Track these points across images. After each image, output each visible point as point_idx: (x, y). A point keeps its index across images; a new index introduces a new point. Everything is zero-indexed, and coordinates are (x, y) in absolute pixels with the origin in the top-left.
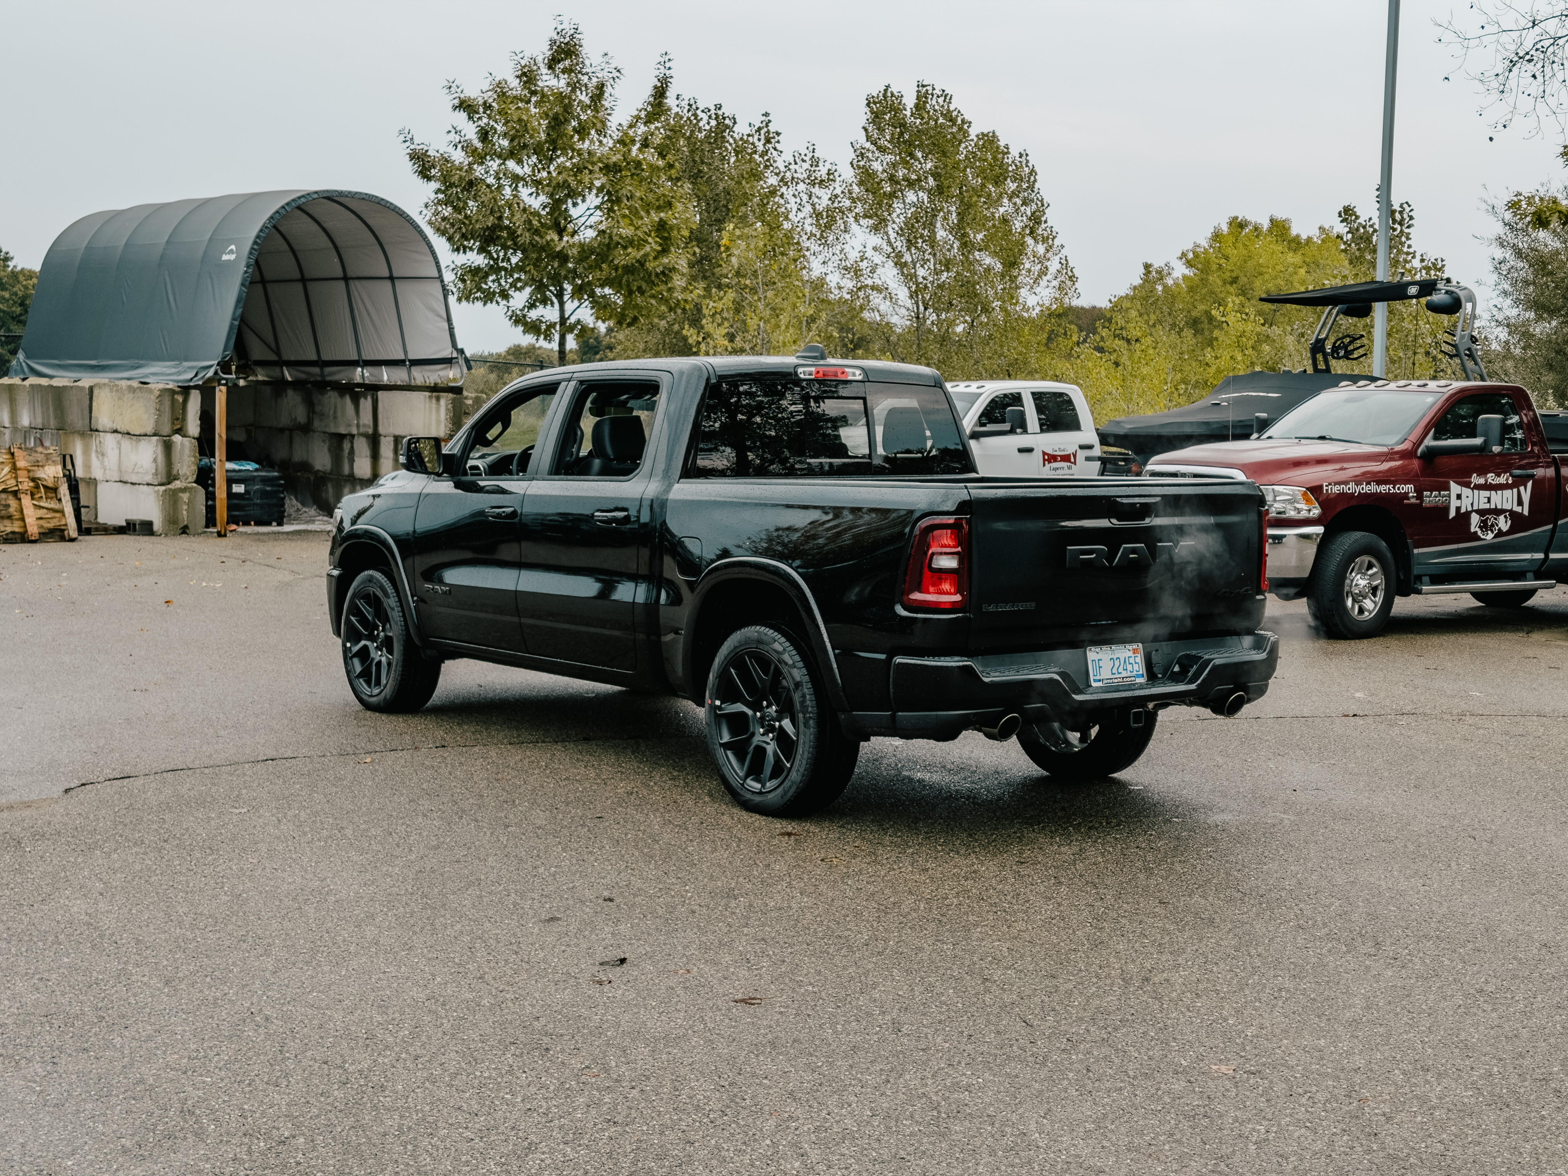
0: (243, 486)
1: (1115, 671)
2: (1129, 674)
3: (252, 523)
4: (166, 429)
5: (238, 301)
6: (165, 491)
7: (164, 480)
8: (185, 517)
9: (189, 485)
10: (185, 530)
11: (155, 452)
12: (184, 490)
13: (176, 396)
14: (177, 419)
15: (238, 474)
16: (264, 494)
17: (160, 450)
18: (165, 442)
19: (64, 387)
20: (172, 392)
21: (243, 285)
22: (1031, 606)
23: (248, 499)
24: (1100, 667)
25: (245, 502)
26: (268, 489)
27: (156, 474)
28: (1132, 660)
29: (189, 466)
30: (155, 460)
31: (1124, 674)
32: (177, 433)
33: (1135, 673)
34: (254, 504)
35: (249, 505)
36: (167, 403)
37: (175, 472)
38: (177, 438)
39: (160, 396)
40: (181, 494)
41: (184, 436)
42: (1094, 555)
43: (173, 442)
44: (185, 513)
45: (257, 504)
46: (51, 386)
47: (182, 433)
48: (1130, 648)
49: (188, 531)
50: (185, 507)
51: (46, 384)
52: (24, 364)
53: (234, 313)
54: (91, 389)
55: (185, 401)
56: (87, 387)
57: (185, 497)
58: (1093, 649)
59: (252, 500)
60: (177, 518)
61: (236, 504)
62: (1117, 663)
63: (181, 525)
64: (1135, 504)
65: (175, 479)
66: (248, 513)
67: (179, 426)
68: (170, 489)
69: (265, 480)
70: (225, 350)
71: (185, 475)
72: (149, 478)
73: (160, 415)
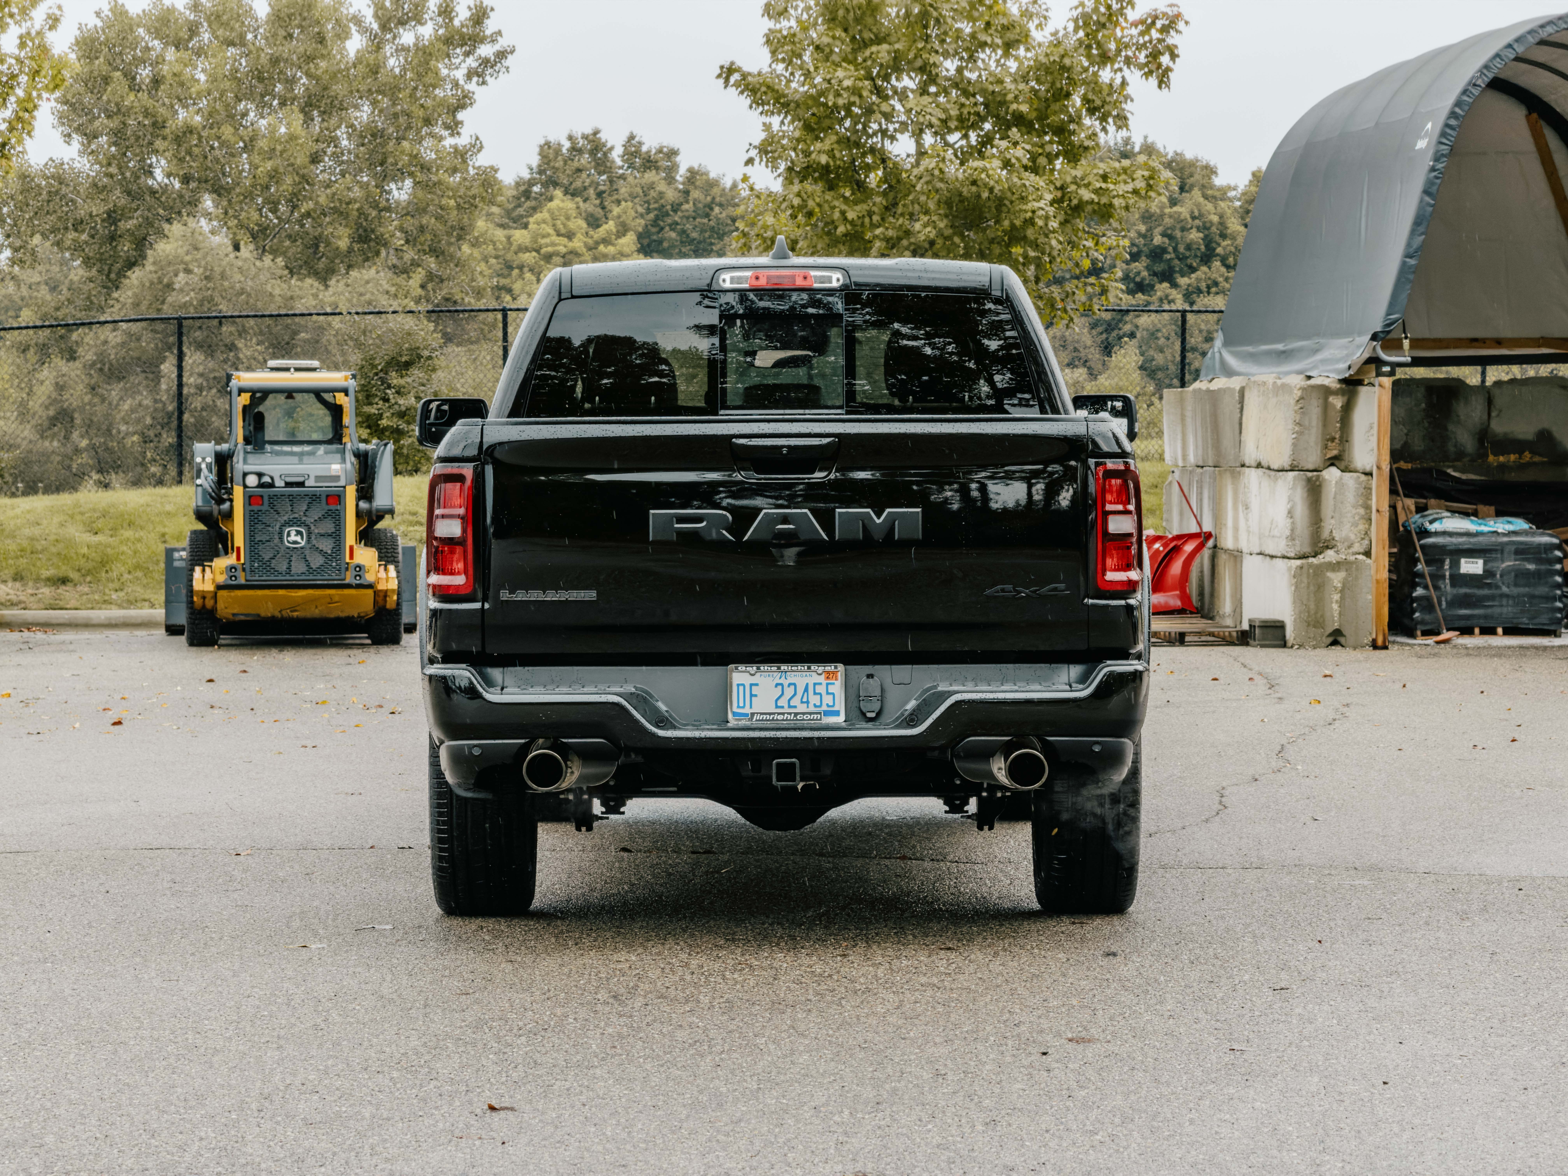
0: (1481, 562)
1: (783, 702)
2: (812, 709)
3: (1500, 630)
4: (1313, 458)
5: (1418, 222)
6: (1301, 568)
7: (1307, 549)
8: (1336, 614)
9: (1352, 558)
10: (1336, 639)
11: (1290, 500)
12: (1336, 566)
13: (1331, 399)
14: (1333, 439)
15: (1472, 540)
16: (1521, 576)
17: (1300, 495)
18: (1309, 480)
19: (1219, 390)
20: (1326, 391)
21: (1426, 192)
22: (590, 595)
23: (1489, 586)
24: (752, 695)
25: (1485, 592)
26: (1531, 567)
27: (1292, 538)
28: (821, 689)
29: (1355, 525)
30: (1290, 514)
31: (802, 708)
32: (1332, 465)
33: (824, 708)
34: (1503, 596)
35: (1492, 598)
36: (1315, 411)
37: (1325, 535)
38: (1332, 474)
39: (1301, 398)
40: (1329, 574)
41: (1346, 470)
42: (704, 524)
43: (1324, 480)
44: (1335, 606)
45: (1507, 596)
46: (1208, 391)
47: (1343, 465)
48: (821, 669)
49: (1342, 640)
50: (1336, 597)
51: (1204, 388)
52: (1217, 355)
53: (1409, 245)
54: (1242, 392)
55: (1348, 409)
56: (1238, 388)
57: (1336, 578)
58: (742, 667)
59: (1498, 587)
60: (1322, 616)
61: (1466, 595)
62: (789, 692)
63: (1330, 630)
64: (780, 448)
65: (1327, 547)
66: (1489, 611)
67: (1335, 452)
68: (1310, 565)
69: (1523, 551)
70: (1388, 314)
71: (1346, 539)
72: (1279, 546)
73: (1300, 433)
